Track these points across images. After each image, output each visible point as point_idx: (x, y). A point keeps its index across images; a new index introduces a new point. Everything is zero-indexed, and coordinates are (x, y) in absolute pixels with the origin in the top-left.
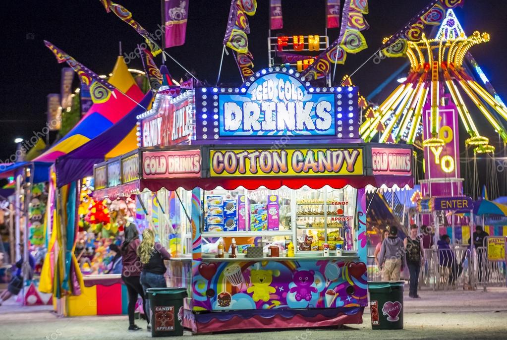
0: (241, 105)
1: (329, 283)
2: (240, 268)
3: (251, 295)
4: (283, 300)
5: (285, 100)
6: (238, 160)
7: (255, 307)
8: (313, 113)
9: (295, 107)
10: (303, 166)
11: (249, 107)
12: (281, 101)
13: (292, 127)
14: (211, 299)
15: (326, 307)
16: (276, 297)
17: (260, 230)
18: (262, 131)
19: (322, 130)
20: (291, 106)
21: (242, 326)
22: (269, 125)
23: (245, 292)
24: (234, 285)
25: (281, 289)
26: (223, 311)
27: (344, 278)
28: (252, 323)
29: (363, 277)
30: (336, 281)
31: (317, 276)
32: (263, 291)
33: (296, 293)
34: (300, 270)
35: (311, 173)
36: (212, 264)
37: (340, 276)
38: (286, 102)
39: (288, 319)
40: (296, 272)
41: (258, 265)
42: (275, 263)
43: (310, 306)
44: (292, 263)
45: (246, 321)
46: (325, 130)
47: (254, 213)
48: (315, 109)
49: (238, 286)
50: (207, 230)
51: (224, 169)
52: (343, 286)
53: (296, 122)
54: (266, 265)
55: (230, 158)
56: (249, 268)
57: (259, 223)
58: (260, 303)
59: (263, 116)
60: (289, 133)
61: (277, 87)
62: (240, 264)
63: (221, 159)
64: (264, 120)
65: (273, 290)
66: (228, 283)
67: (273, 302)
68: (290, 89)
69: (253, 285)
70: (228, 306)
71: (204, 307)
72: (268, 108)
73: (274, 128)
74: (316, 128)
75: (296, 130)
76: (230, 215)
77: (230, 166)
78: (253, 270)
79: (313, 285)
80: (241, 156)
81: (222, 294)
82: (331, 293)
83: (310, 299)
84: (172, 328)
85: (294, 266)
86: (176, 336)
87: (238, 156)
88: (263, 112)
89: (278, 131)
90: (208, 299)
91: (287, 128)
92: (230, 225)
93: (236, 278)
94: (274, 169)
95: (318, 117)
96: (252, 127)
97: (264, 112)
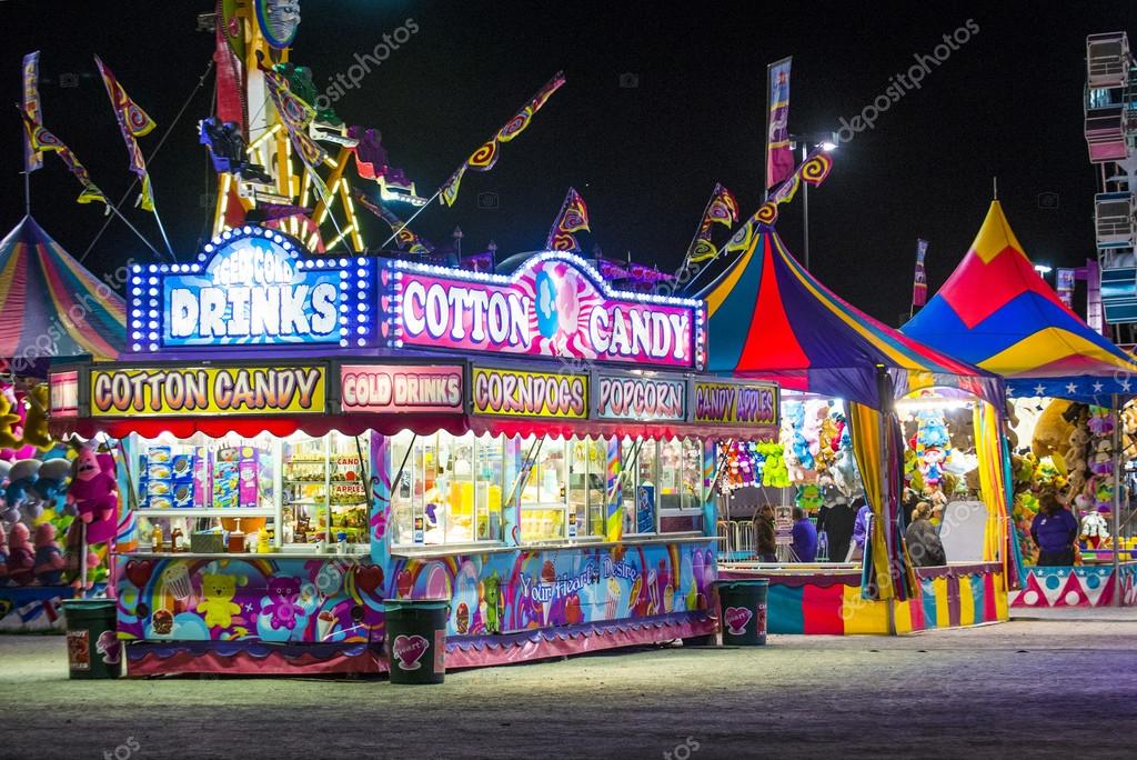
0: (196, 292)
1: (323, 600)
2: (187, 570)
3: (203, 615)
4: (252, 627)
5: (264, 284)
6: (133, 387)
7: (209, 638)
8: (308, 305)
9: (280, 295)
10: (231, 399)
11: (210, 295)
12: (258, 284)
13: (274, 330)
14: (144, 621)
15: (317, 641)
16: (241, 621)
17: (227, 506)
18: (228, 336)
19: (321, 334)
20: (274, 292)
21: (193, 667)
22: (239, 327)
23: (194, 611)
24: (177, 598)
25: (249, 607)
26: (163, 641)
27: (347, 593)
28: (206, 664)
29: (378, 591)
30: (335, 596)
31: (304, 588)
32: (221, 610)
33: (271, 615)
34: (280, 575)
35: (244, 410)
36: (145, 563)
37: (342, 588)
38: (266, 286)
39: (259, 659)
40: (271, 580)
41: (213, 565)
42: (241, 563)
43: (293, 639)
44: (266, 564)
45: (198, 660)
46: (326, 334)
47: (217, 477)
48: (310, 297)
49: (184, 599)
50: (147, 505)
51: (112, 403)
52: (346, 606)
53: (280, 321)
54: (226, 566)
55: (121, 384)
56: (201, 571)
57: (226, 494)
58: (216, 631)
59: (230, 312)
60: (269, 340)
61: (253, 261)
62: (187, 564)
63: (108, 386)
64: (232, 318)
65: (237, 609)
66: (168, 594)
67: (236, 629)
68: (272, 262)
69: (206, 600)
70: (168, 633)
71: (132, 633)
72: (238, 296)
73: (247, 332)
74: (312, 331)
75: (281, 335)
76: (181, 479)
77: (121, 397)
78: (206, 573)
79: (299, 603)
80: (137, 381)
81: (160, 612)
82: (326, 618)
83: (293, 626)
84: (86, 666)
85: (270, 570)
86: (92, 678)
87: (133, 380)
88: (230, 304)
89: (253, 336)
90: (140, 619)
91: (267, 331)
92: (182, 497)
93: (180, 587)
94: (187, 402)
95: (315, 311)
96: (213, 331)
97: (232, 303)
